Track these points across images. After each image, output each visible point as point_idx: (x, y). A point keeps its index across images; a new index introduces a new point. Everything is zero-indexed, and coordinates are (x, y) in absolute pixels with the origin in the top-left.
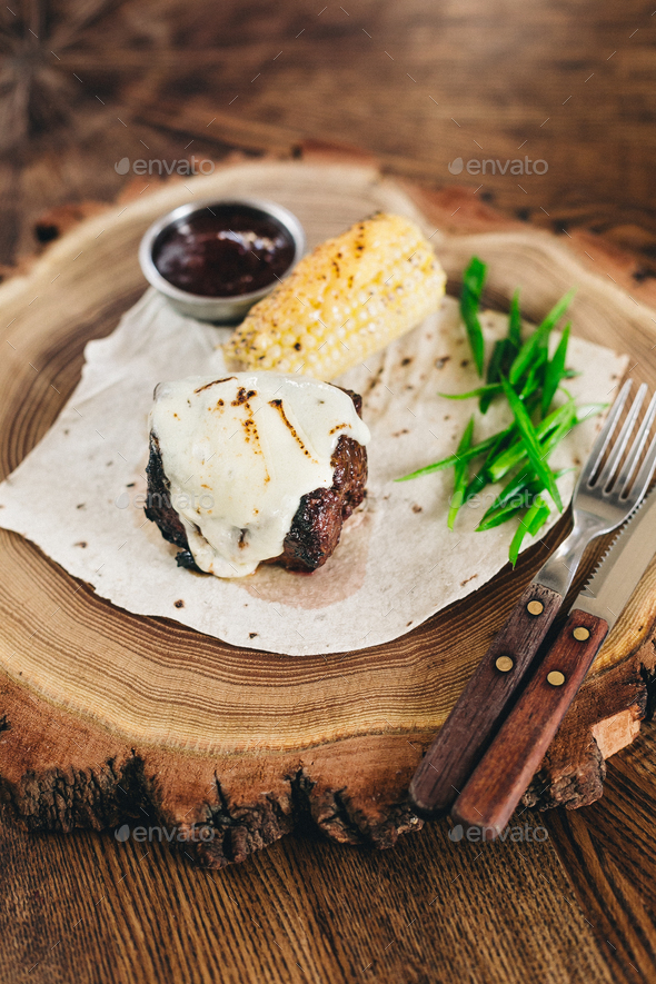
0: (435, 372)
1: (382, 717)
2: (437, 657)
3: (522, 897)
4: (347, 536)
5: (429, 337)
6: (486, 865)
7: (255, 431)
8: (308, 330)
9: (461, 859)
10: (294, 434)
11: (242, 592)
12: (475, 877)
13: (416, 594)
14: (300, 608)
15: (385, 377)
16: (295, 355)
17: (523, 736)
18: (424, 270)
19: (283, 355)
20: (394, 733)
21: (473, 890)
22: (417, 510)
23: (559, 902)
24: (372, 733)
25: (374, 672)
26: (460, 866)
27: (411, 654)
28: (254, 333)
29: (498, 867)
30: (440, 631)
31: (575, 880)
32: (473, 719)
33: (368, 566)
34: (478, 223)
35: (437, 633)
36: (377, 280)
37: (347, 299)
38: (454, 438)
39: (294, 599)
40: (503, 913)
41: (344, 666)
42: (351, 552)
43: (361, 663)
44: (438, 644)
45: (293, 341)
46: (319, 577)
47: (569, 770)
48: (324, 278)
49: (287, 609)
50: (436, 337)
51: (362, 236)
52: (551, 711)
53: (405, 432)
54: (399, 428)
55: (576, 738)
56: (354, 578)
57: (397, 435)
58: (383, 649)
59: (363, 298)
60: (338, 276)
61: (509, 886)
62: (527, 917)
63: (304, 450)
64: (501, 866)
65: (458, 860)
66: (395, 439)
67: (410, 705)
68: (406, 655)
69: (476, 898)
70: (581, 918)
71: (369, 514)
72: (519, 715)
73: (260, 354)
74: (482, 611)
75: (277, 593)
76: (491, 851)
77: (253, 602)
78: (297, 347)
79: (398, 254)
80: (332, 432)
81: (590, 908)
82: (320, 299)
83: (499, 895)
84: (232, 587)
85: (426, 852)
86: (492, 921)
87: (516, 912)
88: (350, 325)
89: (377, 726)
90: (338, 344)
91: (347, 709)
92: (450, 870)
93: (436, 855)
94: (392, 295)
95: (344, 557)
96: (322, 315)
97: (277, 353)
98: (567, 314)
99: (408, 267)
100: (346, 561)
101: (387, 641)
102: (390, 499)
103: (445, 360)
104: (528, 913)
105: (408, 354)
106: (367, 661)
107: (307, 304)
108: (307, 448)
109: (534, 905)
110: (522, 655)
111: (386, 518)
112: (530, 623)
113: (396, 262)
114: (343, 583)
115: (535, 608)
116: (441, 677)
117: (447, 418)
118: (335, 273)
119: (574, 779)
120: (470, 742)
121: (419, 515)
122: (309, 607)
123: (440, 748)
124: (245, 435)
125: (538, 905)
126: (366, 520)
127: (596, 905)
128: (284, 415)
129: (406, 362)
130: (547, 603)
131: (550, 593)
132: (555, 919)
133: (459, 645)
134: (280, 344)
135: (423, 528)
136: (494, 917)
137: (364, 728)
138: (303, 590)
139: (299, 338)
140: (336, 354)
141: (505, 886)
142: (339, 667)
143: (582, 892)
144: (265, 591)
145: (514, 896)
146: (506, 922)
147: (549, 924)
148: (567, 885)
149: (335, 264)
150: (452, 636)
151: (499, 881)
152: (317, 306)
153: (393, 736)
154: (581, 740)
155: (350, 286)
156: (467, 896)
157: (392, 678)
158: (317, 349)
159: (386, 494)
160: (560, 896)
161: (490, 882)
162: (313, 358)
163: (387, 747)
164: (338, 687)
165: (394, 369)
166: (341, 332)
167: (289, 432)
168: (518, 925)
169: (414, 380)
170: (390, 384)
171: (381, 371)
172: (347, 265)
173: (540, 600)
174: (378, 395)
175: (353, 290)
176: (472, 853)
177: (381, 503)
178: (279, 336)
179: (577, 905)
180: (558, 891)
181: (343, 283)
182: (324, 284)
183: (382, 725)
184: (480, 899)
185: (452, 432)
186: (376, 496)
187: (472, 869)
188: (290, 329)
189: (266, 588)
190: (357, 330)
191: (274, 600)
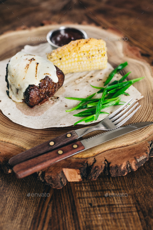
0: (96, 81)
1: (20, 143)
2: (43, 137)
3: (26, 200)
4: (46, 104)
5: (101, 74)
6: (24, 189)
7: (28, 67)
8: (65, 56)
9: (20, 185)
10: (36, 71)
11: (15, 105)
12: (19, 190)
13: (49, 122)
14: (23, 114)
15: (84, 78)
16: (59, 61)
17: (41, 160)
18: (102, 55)
19: (56, 60)
20: (20, 147)
21: (17, 192)
22: (66, 106)
23: (32, 205)
24: (15, 145)
25: (27, 134)
26: (18, 186)
27: (38, 134)
28: (54, 52)
29: (26, 191)
30: (49, 132)
31: (40, 203)
32: (35, 151)
33: (45, 112)
34: (135, 56)
35: (48, 132)
36: (88, 52)
37: (77, 52)
38: (88, 96)
39: (24, 111)
40: (19, 200)
41: (22, 129)
42: (44, 108)
43: (26, 130)
44: (46, 135)
45: (60, 57)
46: (33, 109)
47: (50, 174)
48: (74, 45)
49: (21, 113)
50: (103, 75)
51: (89, 40)
52: (53, 158)
53: (78, 90)
54: (77, 89)
55: (58, 169)
56: (40, 113)
57: (76, 90)
58: (33, 130)
59: (82, 54)
60: (77, 46)
61: (25, 196)
62: (23, 204)
63: (36, 75)
64: (27, 191)
65: (19, 185)
66: (75, 91)
67: (28, 144)
68: (37, 134)
69: (16, 194)
70: (34, 211)
71: (55, 102)
72: (45, 155)
73: (51, 57)
74: (61, 133)
75: (22, 109)
76: (28, 186)
77: (15, 108)
78: (60, 59)
79: (97, 48)
80: (45, 74)
81: (38, 210)
82: (71, 50)
83: (21, 196)
84: (14, 103)
85: (14, 179)
86: (15, 201)
87: (22, 202)
88: (76, 59)
89: (18, 144)
90: (71, 63)
91: (15, 138)
92: (16, 185)
93: (16, 181)
94: (90, 57)
95: (42, 108)
96: (70, 54)
97: (55, 58)
98: (138, 82)
99: (97, 52)
100: (41, 109)
101: (35, 129)
102: (62, 102)
103: (100, 80)
104: (24, 204)
105: (93, 75)
106: (28, 131)
107: (67, 50)
108: (37, 75)
109: (26, 203)
110: (57, 144)
111: (57, 105)
112: (65, 138)
113: (95, 50)
114: (37, 113)
115: (69, 135)
116: (40, 141)
117: (90, 91)
118: (77, 45)
119: (51, 178)
120: (30, 156)
121: (66, 107)
122: (25, 114)
123: (23, 154)
124: (25, 67)
125: (28, 203)
126: (53, 103)
127: (40, 211)
128: (37, 66)
129: (92, 77)
130: (72, 136)
131: (75, 134)
132: (28, 208)
133: (50, 137)
134: (57, 57)
135: (64, 110)
136: (16, 200)
137: (15, 143)
138: (27, 110)
139: (62, 57)
140: (70, 65)
141: (24, 195)
142: (21, 129)
143: (39, 206)
144: (20, 107)
145: (24, 198)
146: (18, 203)
147: (26, 209)
148: (37, 203)
149: (78, 43)
150: (50, 135)
151: (24, 194)
152: (70, 51)
153: (19, 148)
154: (59, 170)
155: (79, 50)
156: (14, 193)
157: (30, 137)
158: (65, 61)
159: (62, 100)
160: (34, 204)
161: (22, 193)
162: (63, 63)
163: (16, 149)
164: (17, 133)
165: (88, 77)
166: (73, 60)
167: (35, 70)
168: (19, 205)
169: (90, 81)
170: (84, 80)
171: (84, 76)
172: (80, 44)
173: (71, 135)
174: (79, 80)
175: (80, 51)
176: (23, 185)
177: (60, 101)
178: (58, 55)
179: (36, 208)
180: (34, 203)
181: (77, 48)
182: (73, 47)
183: (19, 145)
184: (16, 195)
185: (88, 94)
186: (60, 100)
187: (20, 188)
188: (61, 54)
189: (20, 106)
190: (78, 61)
191: (20, 110)
